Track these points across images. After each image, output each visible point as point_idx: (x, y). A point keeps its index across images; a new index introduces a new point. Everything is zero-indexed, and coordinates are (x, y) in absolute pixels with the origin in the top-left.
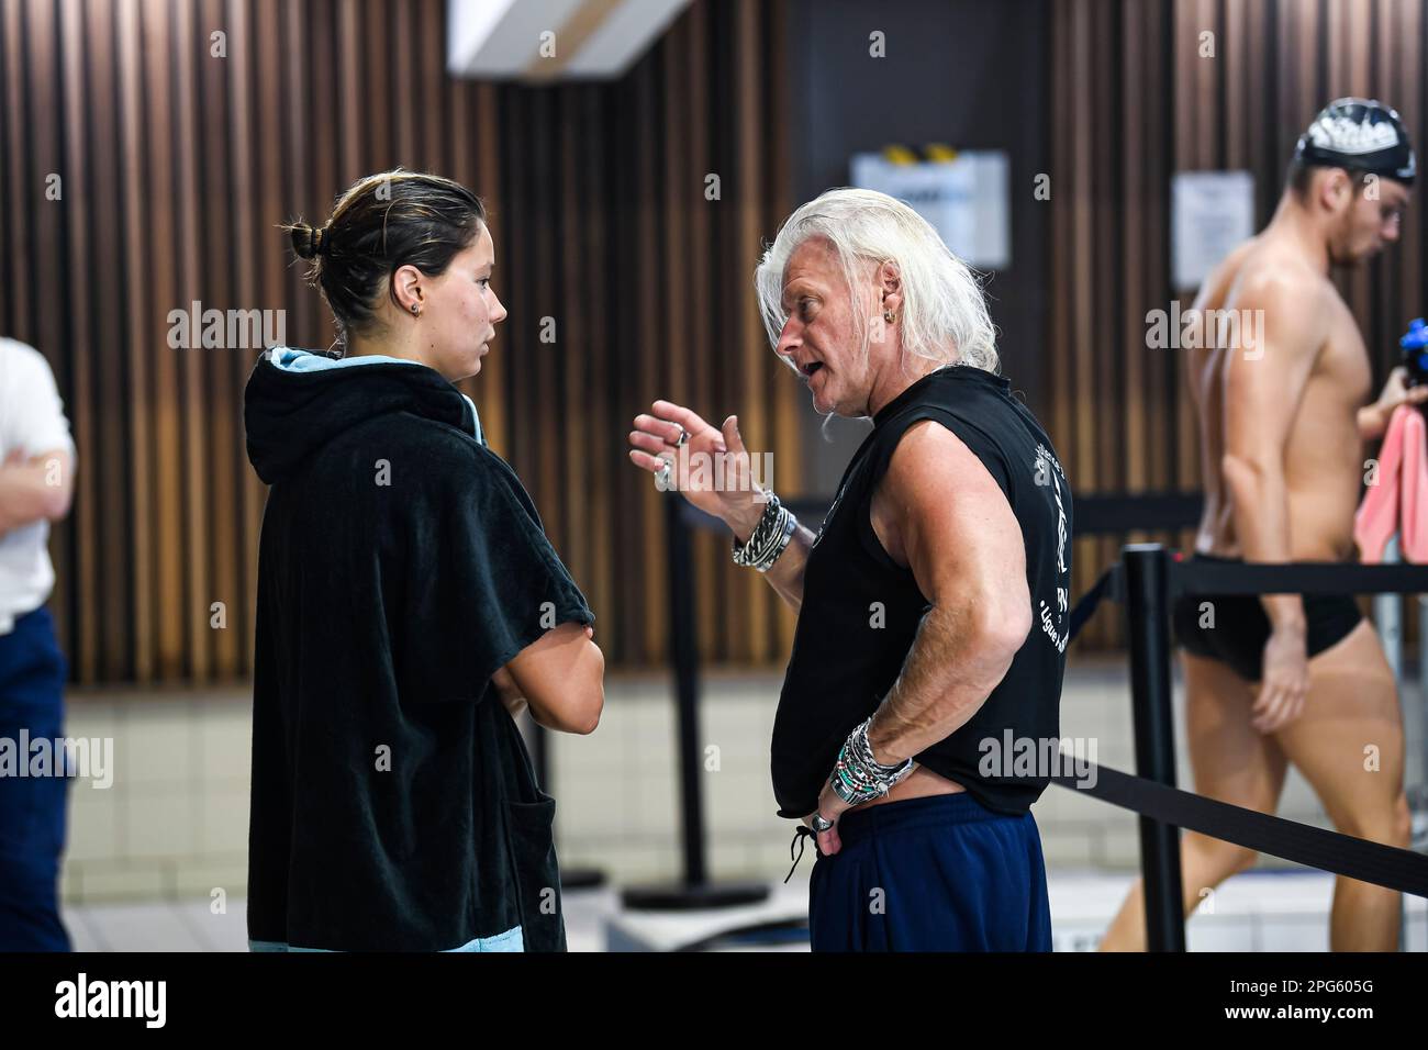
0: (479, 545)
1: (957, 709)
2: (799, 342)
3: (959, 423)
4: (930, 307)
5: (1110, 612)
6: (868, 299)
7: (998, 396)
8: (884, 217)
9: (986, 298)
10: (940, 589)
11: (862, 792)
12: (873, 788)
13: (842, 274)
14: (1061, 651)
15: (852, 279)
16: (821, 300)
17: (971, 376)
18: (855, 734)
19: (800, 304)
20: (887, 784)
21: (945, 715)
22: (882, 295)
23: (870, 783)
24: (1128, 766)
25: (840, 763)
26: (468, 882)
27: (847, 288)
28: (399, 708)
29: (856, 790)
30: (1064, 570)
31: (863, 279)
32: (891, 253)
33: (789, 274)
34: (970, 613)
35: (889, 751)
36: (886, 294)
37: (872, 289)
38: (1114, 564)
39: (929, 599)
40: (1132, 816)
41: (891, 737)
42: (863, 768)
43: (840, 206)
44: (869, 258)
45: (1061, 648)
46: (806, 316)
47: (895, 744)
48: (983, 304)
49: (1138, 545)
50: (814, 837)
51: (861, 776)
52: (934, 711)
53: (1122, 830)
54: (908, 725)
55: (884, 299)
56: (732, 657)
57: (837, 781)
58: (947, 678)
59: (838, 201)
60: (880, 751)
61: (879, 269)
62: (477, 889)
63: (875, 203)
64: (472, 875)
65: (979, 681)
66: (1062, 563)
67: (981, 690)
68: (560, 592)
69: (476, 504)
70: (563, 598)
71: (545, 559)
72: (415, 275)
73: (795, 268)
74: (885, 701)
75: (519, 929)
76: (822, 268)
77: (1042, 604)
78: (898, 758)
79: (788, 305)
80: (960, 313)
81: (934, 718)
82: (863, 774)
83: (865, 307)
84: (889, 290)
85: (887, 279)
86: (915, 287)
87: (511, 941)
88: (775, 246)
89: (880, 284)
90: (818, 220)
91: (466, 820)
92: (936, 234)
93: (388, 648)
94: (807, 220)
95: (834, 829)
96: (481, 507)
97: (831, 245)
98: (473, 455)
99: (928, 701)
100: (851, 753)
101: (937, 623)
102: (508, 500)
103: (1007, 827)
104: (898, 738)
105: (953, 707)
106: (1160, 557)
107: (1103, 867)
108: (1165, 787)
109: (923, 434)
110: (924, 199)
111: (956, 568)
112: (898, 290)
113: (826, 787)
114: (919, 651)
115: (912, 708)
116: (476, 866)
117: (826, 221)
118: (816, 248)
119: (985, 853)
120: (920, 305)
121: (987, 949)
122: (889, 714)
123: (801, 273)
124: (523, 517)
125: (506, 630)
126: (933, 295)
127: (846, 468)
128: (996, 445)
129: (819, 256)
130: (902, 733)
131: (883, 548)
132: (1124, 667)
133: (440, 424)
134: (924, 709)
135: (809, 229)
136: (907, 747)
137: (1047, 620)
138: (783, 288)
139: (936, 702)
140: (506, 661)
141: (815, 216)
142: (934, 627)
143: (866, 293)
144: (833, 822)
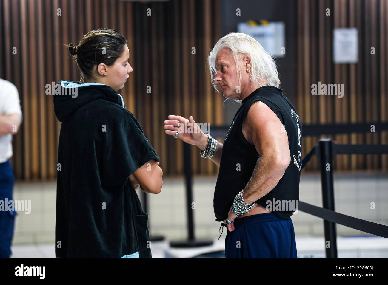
0: (125, 138)
1: (269, 186)
2: (221, 79)
3: (268, 102)
4: (259, 68)
5: (315, 159)
6: (241, 66)
7: (280, 95)
8: (246, 41)
9: (277, 65)
10: (263, 151)
11: (241, 212)
12: (244, 211)
13: (233, 58)
14: (299, 170)
15: (236, 60)
16: (228, 66)
17: (271, 88)
18: (239, 195)
19: (221, 67)
20: (248, 209)
21: (265, 188)
22: (245, 65)
23: (243, 209)
24: (320, 205)
25: (234, 203)
26: (122, 238)
27: (235, 62)
28: (101, 187)
29: (239, 211)
30: (300, 146)
31: (239, 60)
32: (248, 52)
33: (217, 59)
34: (272, 157)
35: (249, 199)
36: (246, 64)
37: (243, 63)
38: (316, 145)
39: (260, 154)
40: (321, 220)
41: (249, 195)
42: (241, 205)
43: (233, 38)
44: (241, 53)
45: (300, 169)
46: (223, 71)
47: (250, 197)
48: (275, 66)
49: (324, 139)
50: (227, 226)
51: (240, 207)
52: (262, 187)
53: (319, 224)
54: (254, 191)
55: (246, 66)
56: (202, 172)
57: (233, 209)
58: (266, 177)
59: (232, 37)
60: (246, 200)
61: (244, 57)
62: (125, 240)
63: (243, 37)
64: (124, 236)
65: (275, 178)
66: (299, 144)
67: (276, 180)
68: (149, 151)
69: (123, 126)
70: (150, 153)
71: (144, 142)
72: (104, 66)
73: (219, 57)
74: (247, 185)
75: (138, 252)
76: (227, 57)
77: (294, 156)
78: (251, 201)
79: (218, 68)
80: (268, 69)
81: (262, 189)
82: (241, 207)
83: (240, 68)
84: (248, 63)
85: (247, 60)
86: (255, 62)
87: (136, 256)
88: (213, 50)
89: (245, 62)
90: (226, 42)
91: (122, 220)
92: (261, 46)
93: (98, 169)
94: (223, 42)
95: (232, 224)
96: (125, 127)
97: (230, 50)
98: (122, 111)
99: (260, 184)
100: (237, 200)
101: (262, 161)
102: (133, 124)
103: (284, 223)
104: (251, 195)
105: (268, 186)
106: (330, 143)
107: (313, 235)
108: (332, 211)
109: (257, 105)
110: (259, 36)
111: (268, 144)
112: (250, 63)
113: (230, 211)
114: (257, 169)
115: (255, 186)
116: (125, 234)
117: (229, 43)
118: (226, 51)
119: (277, 230)
120: (256, 67)
121: (278, 258)
122: (249, 188)
123: (221, 58)
124: (138, 129)
125: (133, 163)
126: (260, 64)
127: (235, 115)
128: (279, 108)
129: (226, 53)
130: (253, 194)
131: (246, 139)
132: (319, 176)
133: (112, 103)
134: (259, 186)
135: (223, 45)
136: (254, 198)
137: (295, 161)
138: (216, 63)
139: (262, 184)
140: (133, 172)
141: (225, 41)
142: (262, 162)
143: (241, 64)
144: (232, 222)
